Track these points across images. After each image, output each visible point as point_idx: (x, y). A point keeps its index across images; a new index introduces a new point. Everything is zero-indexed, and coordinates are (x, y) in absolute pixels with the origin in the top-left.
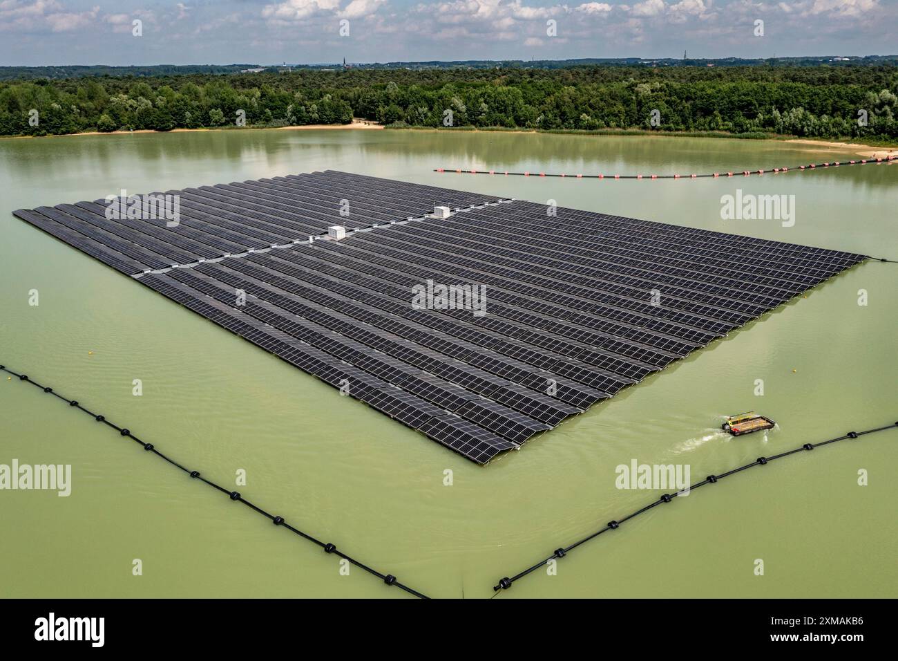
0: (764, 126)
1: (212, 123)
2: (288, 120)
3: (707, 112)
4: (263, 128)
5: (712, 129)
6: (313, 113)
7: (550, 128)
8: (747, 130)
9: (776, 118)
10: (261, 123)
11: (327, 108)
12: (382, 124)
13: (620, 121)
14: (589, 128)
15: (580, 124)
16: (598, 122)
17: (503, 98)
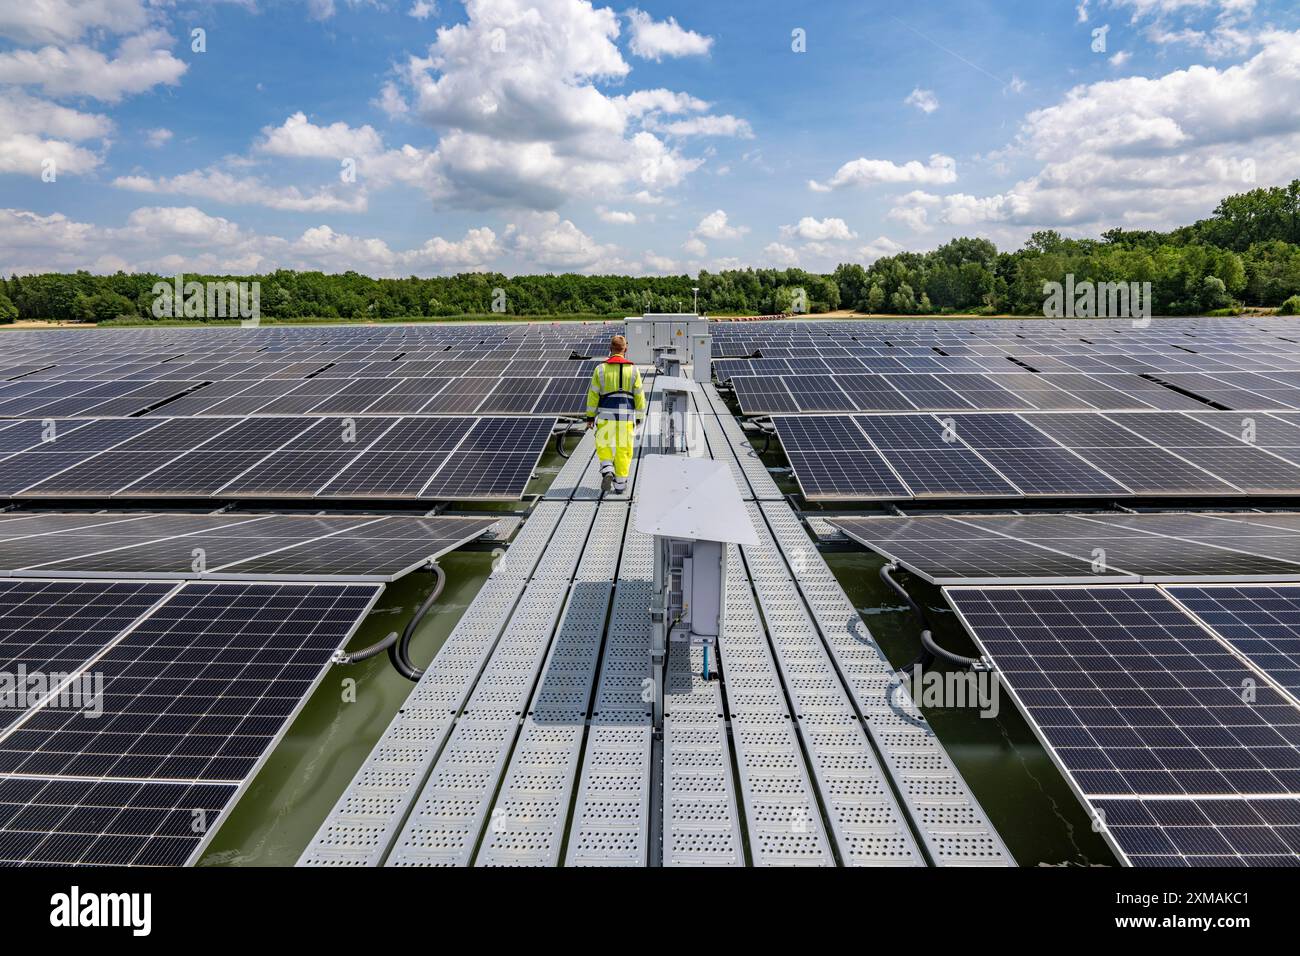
0: (623, 307)
3: (567, 297)
5: (578, 311)
7: (390, 316)
8: (610, 311)
9: (633, 299)
12: (90, 321)
13: (479, 307)
14: (445, 314)
15: (431, 310)
16: (453, 308)
17: (310, 282)
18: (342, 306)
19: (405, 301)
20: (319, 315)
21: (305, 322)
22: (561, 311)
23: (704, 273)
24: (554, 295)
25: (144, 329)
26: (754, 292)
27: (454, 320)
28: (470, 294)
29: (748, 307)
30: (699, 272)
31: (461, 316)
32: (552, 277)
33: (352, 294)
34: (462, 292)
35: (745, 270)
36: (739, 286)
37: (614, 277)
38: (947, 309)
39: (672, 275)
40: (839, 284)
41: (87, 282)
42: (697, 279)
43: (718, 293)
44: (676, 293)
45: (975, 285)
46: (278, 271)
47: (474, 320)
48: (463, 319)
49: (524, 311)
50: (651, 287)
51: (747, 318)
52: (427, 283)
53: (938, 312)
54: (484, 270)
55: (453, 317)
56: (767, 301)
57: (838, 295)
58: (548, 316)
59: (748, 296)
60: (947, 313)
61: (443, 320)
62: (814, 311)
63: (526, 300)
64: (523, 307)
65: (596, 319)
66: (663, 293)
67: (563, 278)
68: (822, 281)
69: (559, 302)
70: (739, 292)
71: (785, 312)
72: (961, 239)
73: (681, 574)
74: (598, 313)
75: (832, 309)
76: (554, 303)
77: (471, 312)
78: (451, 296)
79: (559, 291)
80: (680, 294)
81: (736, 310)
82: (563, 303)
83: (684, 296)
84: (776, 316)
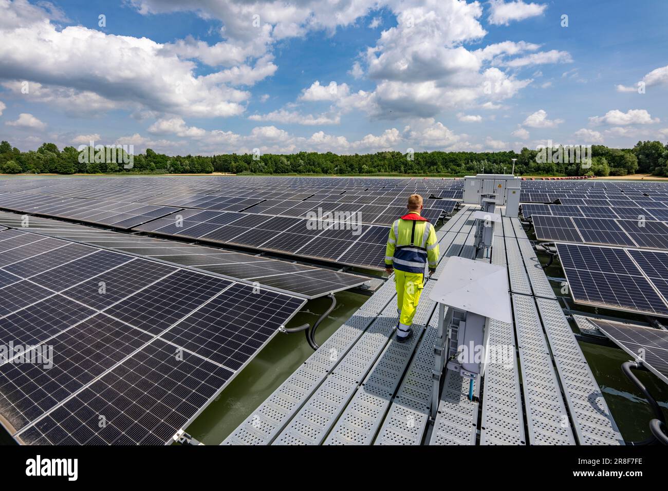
0: (468, 170)
1: (108, 170)
2: (168, 170)
3: (433, 163)
4: (149, 174)
5: (440, 172)
6: (186, 166)
7: (344, 173)
8: (459, 172)
9: (474, 165)
10: (147, 171)
11: (196, 163)
12: (234, 173)
13: (386, 169)
14: (369, 172)
15: (363, 171)
16: (373, 170)
17: (312, 157)
18: (324, 168)
19: (351, 166)
20: (314, 172)
21: (308, 175)
22: (430, 172)
23: (525, 150)
24: (427, 163)
25: (250, 177)
27: (373, 176)
28: (382, 163)
29: (557, 171)
30: (522, 149)
31: (377, 173)
32: (427, 153)
33: (329, 162)
34: (379, 162)
37: (464, 153)
39: (502, 151)
40: (637, 155)
41: (235, 158)
42: (520, 153)
44: (504, 162)
46: (301, 152)
47: (383, 176)
48: (378, 175)
49: (409, 171)
50: (487, 159)
51: (555, 178)
52: (362, 157)
54: (391, 150)
55: (373, 174)
56: (573, 167)
57: (636, 163)
58: (422, 174)
59: (557, 164)
61: (368, 176)
62: (612, 174)
63: (411, 166)
64: (409, 169)
65: (451, 176)
66: (495, 162)
67: (433, 154)
68: (622, 153)
69: (429, 167)
71: (587, 174)
73: (458, 330)
74: (451, 173)
76: (426, 168)
77: (382, 172)
78: (373, 163)
79: (430, 161)
80: (507, 162)
81: (547, 173)
82: (432, 167)
83: (509, 163)
84: (579, 177)
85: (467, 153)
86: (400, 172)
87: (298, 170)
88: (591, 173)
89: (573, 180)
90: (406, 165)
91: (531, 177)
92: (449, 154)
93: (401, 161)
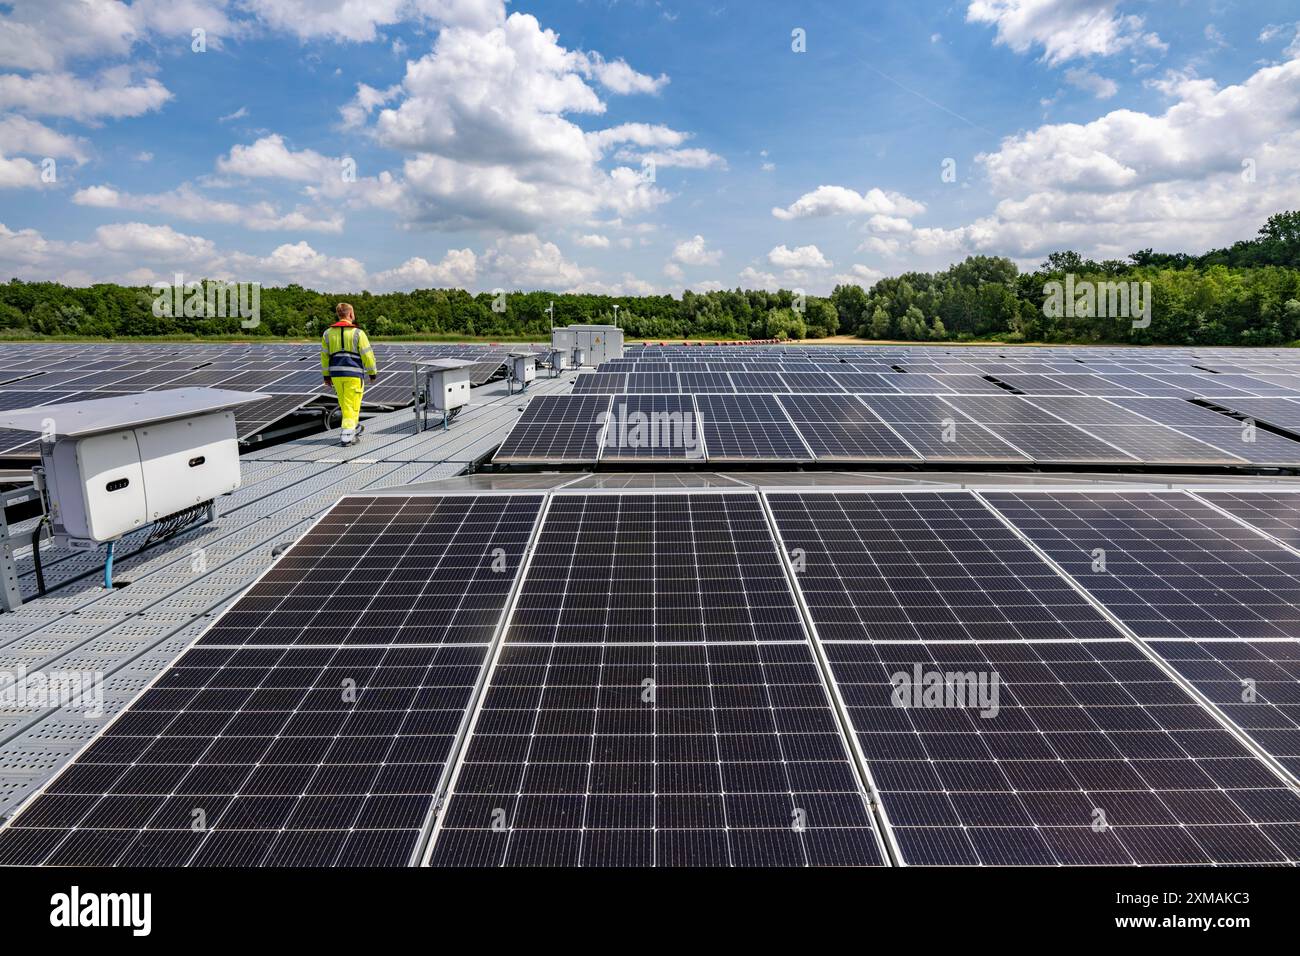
14: (394, 333)
16: (404, 327)
18: (276, 322)
22: (528, 332)
23: (688, 294)
24: (522, 313)
26: (743, 313)
27: (404, 340)
28: (425, 311)
29: (737, 331)
30: (683, 292)
31: (412, 335)
32: (521, 295)
34: (417, 309)
35: (734, 291)
36: (728, 307)
37: (589, 296)
38: (964, 335)
40: (837, 307)
42: (681, 299)
43: (703, 314)
44: (657, 314)
45: (997, 309)
47: (428, 340)
48: (414, 340)
50: (630, 307)
51: (737, 342)
53: (955, 338)
55: (403, 336)
56: (759, 324)
57: (836, 319)
58: (513, 337)
59: (736, 318)
60: (966, 340)
61: (391, 340)
62: (810, 335)
64: (485, 326)
66: (643, 314)
67: (532, 296)
68: (818, 303)
69: (526, 323)
70: (727, 314)
71: (778, 336)
72: (977, 258)
75: (830, 334)
76: (520, 324)
77: (424, 332)
78: (403, 313)
79: (527, 310)
80: (662, 315)
81: (723, 334)
82: (531, 323)
83: (666, 317)
84: (769, 341)
85: (596, 297)
86: (466, 333)
87: (198, 326)
88: (783, 333)
89: (761, 346)
90: (477, 317)
91: (700, 341)
92: (563, 296)
93: (465, 309)
